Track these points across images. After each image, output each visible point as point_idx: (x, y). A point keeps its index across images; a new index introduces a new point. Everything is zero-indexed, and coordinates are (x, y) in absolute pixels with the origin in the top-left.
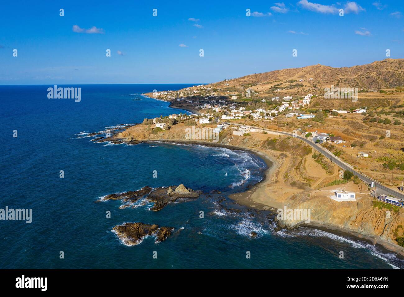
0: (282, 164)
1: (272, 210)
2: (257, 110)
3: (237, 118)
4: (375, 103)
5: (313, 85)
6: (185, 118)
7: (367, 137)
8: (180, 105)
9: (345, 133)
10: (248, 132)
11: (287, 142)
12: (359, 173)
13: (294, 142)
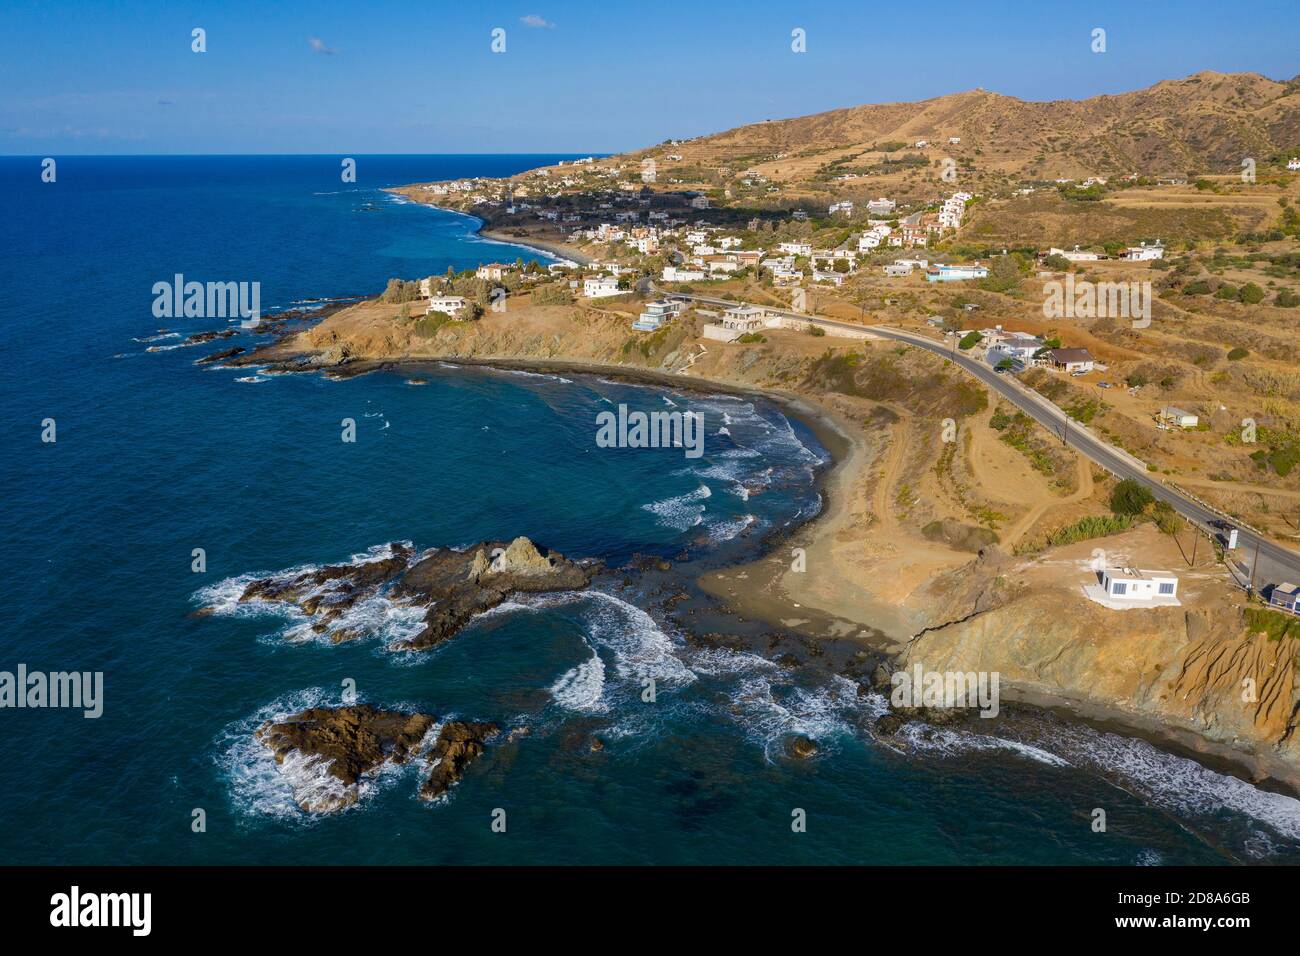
0: (884, 447)
1: (865, 639)
2: (784, 247)
3: (714, 277)
4: (1182, 225)
5: (961, 160)
6: (533, 278)
7: (1180, 350)
8: (517, 229)
9: (1100, 333)
10: (758, 328)
11: (894, 365)
12: (1167, 487)
13: (918, 365)
